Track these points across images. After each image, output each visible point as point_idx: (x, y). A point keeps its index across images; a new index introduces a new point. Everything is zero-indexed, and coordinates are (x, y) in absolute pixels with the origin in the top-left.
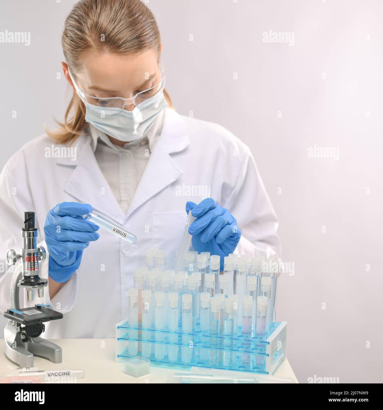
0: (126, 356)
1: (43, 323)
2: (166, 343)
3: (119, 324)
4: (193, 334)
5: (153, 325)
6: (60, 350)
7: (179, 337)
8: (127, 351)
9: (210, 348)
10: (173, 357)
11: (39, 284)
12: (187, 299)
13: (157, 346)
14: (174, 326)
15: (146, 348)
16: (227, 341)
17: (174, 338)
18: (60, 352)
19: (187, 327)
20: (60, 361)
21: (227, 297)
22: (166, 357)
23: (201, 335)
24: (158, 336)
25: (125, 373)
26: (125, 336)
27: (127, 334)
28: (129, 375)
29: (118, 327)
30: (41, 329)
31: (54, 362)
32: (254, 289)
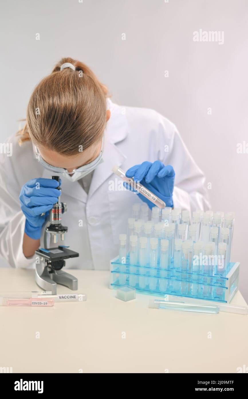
0: (117, 285)
1: (64, 260)
2: (148, 276)
3: (112, 261)
4: (169, 270)
5: (138, 262)
6: (76, 280)
7: (157, 271)
8: (118, 281)
9: (181, 281)
10: (152, 287)
11: (62, 231)
12: (165, 243)
13: (141, 278)
14: (154, 264)
15: (132, 279)
16: (194, 276)
17: (153, 272)
18: (77, 282)
19: (164, 264)
20: (76, 289)
21: (194, 242)
22: (148, 286)
23: (174, 271)
24: (142, 270)
25: (117, 298)
26: (117, 270)
27: (118, 268)
28: (120, 299)
29: (112, 263)
30: (62, 264)
31: (72, 289)
32: (215, 237)
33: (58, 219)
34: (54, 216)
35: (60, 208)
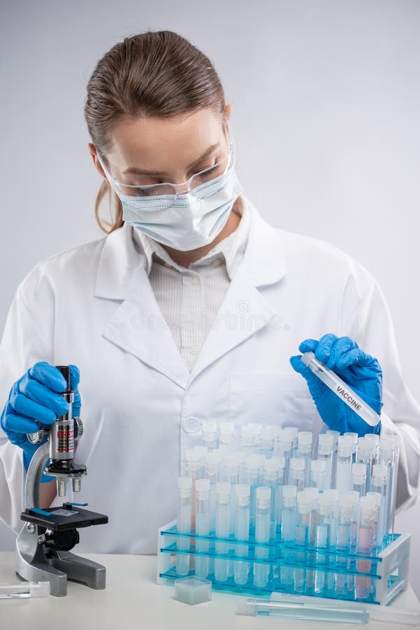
0: (171, 575)
2: (232, 557)
3: (163, 529)
4: (269, 545)
5: (213, 531)
6: (103, 569)
7: (250, 550)
8: (174, 569)
9: (295, 565)
10: (240, 578)
12: (263, 495)
13: (218, 562)
14: (243, 534)
15: (202, 562)
16: (319, 557)
17: (242, 550)
18: (104, 572)
19: (262, 535)
20: (102, 586)
21: (321, 492)
22: (231, 579)
23: (281, 546)
24: (220, 547)
25: (174, 599)
26: (171, 546)
27: (175, 544)
28: (181, 601)
29: (162, 533)
30: (74, 540)
31: (94, 587)
32: (361, 481)
33: (67, 450)
34: (59, 444)
35: (72, 429)
